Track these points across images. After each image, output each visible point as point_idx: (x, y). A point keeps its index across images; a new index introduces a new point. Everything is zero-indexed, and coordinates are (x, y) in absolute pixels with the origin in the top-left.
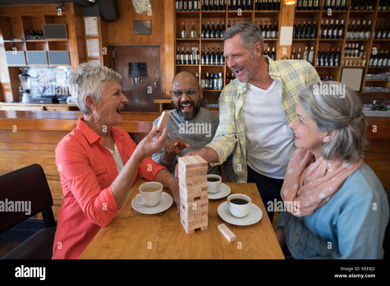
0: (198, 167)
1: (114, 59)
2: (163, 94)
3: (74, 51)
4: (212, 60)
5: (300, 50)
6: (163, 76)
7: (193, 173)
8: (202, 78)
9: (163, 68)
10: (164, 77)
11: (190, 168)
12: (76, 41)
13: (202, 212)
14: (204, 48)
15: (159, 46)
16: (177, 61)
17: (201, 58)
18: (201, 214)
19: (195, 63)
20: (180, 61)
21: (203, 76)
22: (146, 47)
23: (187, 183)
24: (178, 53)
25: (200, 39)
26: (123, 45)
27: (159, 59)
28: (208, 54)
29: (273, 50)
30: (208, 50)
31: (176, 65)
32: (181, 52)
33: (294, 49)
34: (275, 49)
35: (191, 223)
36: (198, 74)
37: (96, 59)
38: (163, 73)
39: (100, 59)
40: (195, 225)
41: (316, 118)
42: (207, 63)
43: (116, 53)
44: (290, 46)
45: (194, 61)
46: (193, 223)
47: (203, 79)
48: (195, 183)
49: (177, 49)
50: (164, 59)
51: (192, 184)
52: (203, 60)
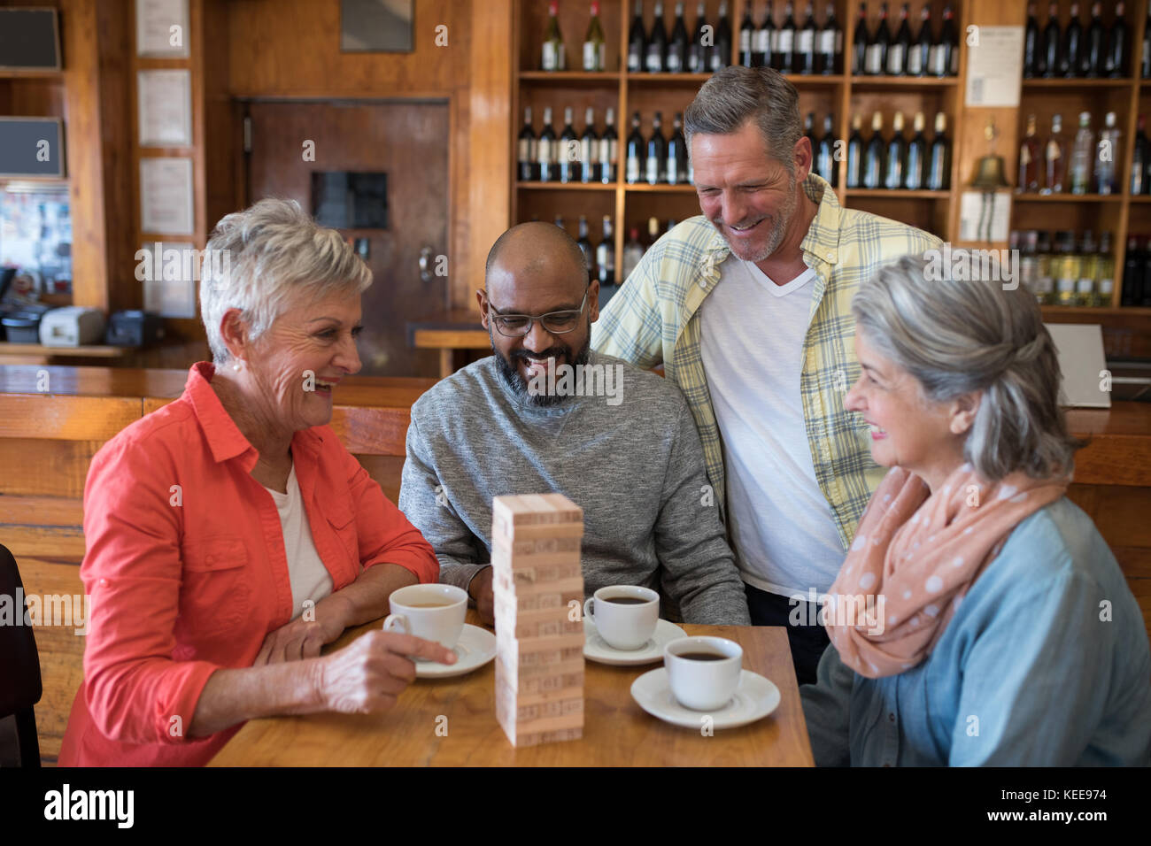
0: (552, 522)
1: (247, 156)
2: (455, 308)
3: (84, 119)
4: (672, 163)
5: (1057, 128)
6: (460, 229)
7: (535, 541)
8: (627, 241)
9: (461, 196)
10: (465, 236)
11: (527, 523)
12: (95, 77)
13: (564, 676)
14: (637, 115)
15: (445, 103)
16: (520, 166)
17: (627, 155)
18: (560, 680)
19: (597, 177)
20: (536, 167)
21: (634, 234)
22: (389, 103)
23: (518, 571)
24: (525, 131)
25: (623, 77)
26: (292, 96)
27: (445, 155)
28: (659, 142)
29: (940, 124)
30: (656, 124)
31: (517, 185)
32: (538, 129)
33: (1032, 120)
34: (950, 123)
35: (528, 710)
36: (613, 223)
37: (174, 153)
38: (461, 216)
39: (192, 156)
40: (539, 717)
41: (915, 365)
42: (652, 176)
43: (256, 129)
44: (1011, 109)
45: (597, 168)
46: (535, 709)
47: (632, 247)
48: (543, 574)
49: (522, 116)
50: (467, 160)
51: (533, 577)
52: (633, 163)
